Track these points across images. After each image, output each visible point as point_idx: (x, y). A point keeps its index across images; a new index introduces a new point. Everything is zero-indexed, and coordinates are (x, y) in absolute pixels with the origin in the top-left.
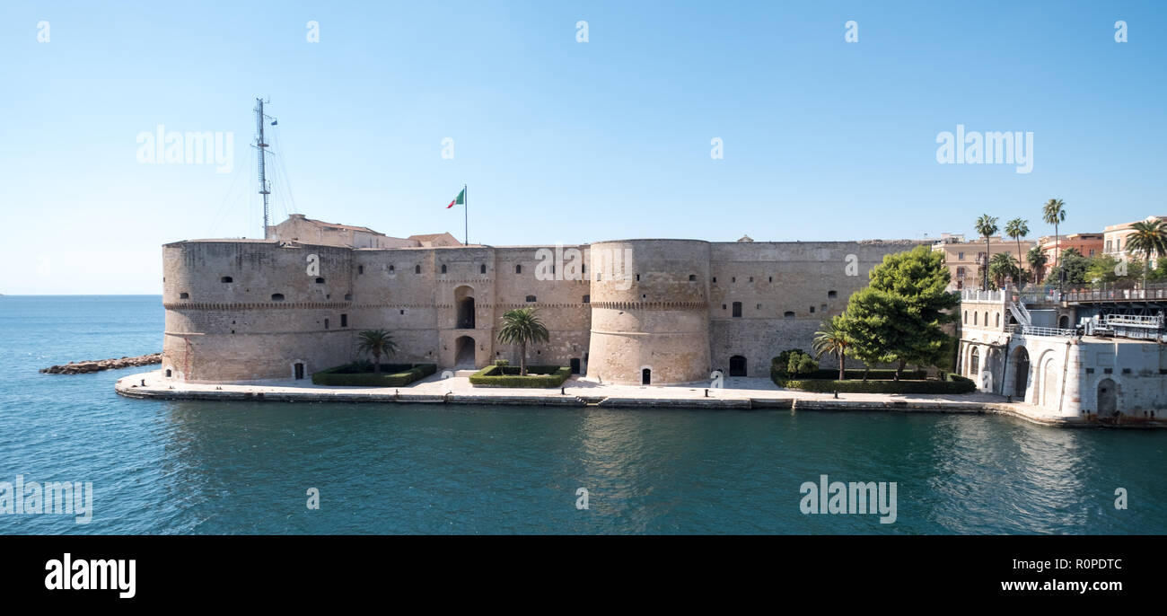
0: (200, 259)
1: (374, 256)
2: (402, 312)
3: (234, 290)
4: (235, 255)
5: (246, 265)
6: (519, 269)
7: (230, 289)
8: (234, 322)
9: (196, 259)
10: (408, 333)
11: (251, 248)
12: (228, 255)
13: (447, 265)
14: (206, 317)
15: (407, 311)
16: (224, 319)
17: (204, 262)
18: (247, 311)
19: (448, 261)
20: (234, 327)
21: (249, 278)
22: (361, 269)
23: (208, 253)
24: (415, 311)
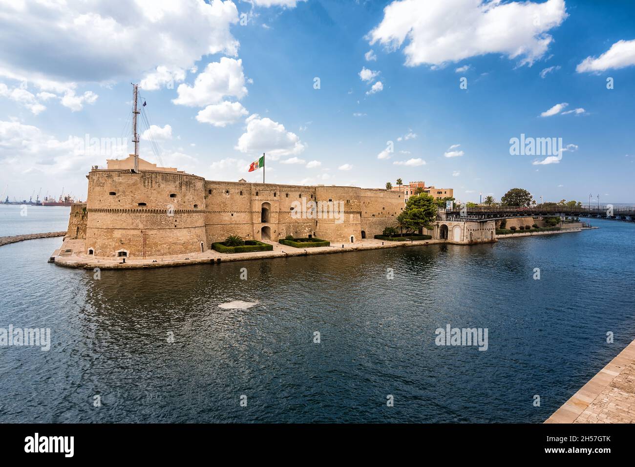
0: (156, 182)
1: (218, 185)
2: (232, 215)
3: (177, 202)
4: (179, 182)
5: (184, 188)
6: (287, 195)
7: (176, 201)
8: (176, 221)
9: (154, 182)
10: (236, 226)
11: (186, 178)
12: (175, 182)
13: (259, 192)
14: (159, 217)
15: (235, 214)
16: (170, 219)
17: (159, 185)
18: (183, 214)
19: (259, 190)
20: (176, 223)
21: (184, 196)
22: (210, 192)
23: (162, 180)
24: (239, 214)
